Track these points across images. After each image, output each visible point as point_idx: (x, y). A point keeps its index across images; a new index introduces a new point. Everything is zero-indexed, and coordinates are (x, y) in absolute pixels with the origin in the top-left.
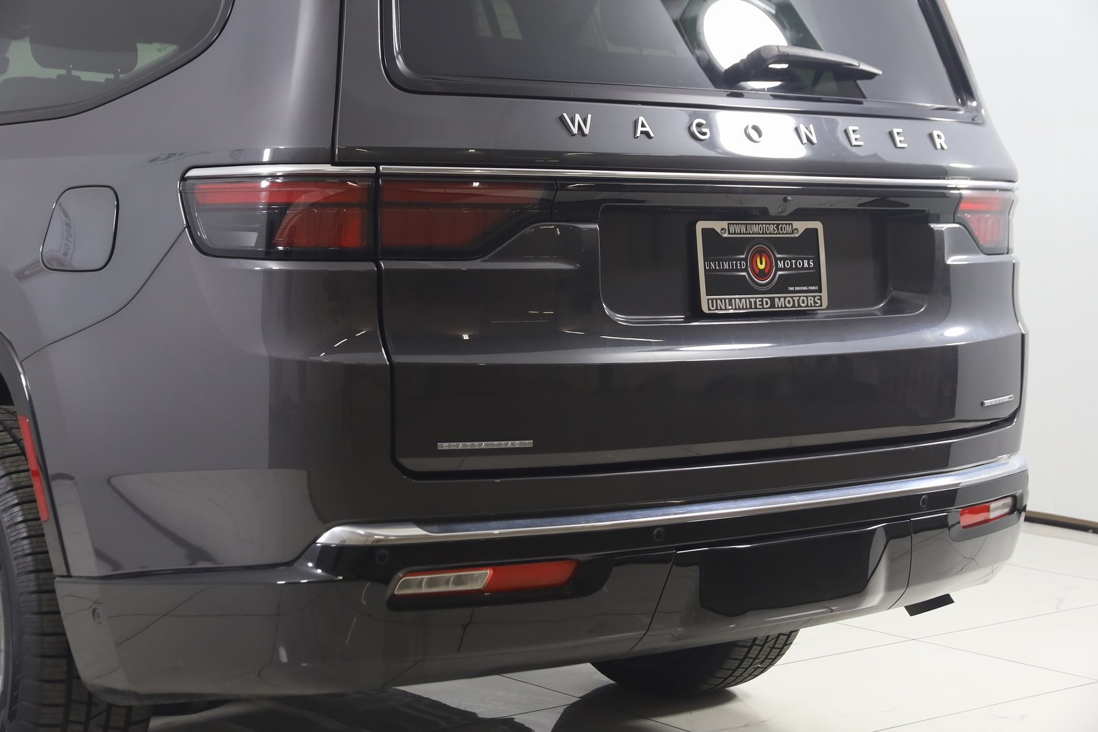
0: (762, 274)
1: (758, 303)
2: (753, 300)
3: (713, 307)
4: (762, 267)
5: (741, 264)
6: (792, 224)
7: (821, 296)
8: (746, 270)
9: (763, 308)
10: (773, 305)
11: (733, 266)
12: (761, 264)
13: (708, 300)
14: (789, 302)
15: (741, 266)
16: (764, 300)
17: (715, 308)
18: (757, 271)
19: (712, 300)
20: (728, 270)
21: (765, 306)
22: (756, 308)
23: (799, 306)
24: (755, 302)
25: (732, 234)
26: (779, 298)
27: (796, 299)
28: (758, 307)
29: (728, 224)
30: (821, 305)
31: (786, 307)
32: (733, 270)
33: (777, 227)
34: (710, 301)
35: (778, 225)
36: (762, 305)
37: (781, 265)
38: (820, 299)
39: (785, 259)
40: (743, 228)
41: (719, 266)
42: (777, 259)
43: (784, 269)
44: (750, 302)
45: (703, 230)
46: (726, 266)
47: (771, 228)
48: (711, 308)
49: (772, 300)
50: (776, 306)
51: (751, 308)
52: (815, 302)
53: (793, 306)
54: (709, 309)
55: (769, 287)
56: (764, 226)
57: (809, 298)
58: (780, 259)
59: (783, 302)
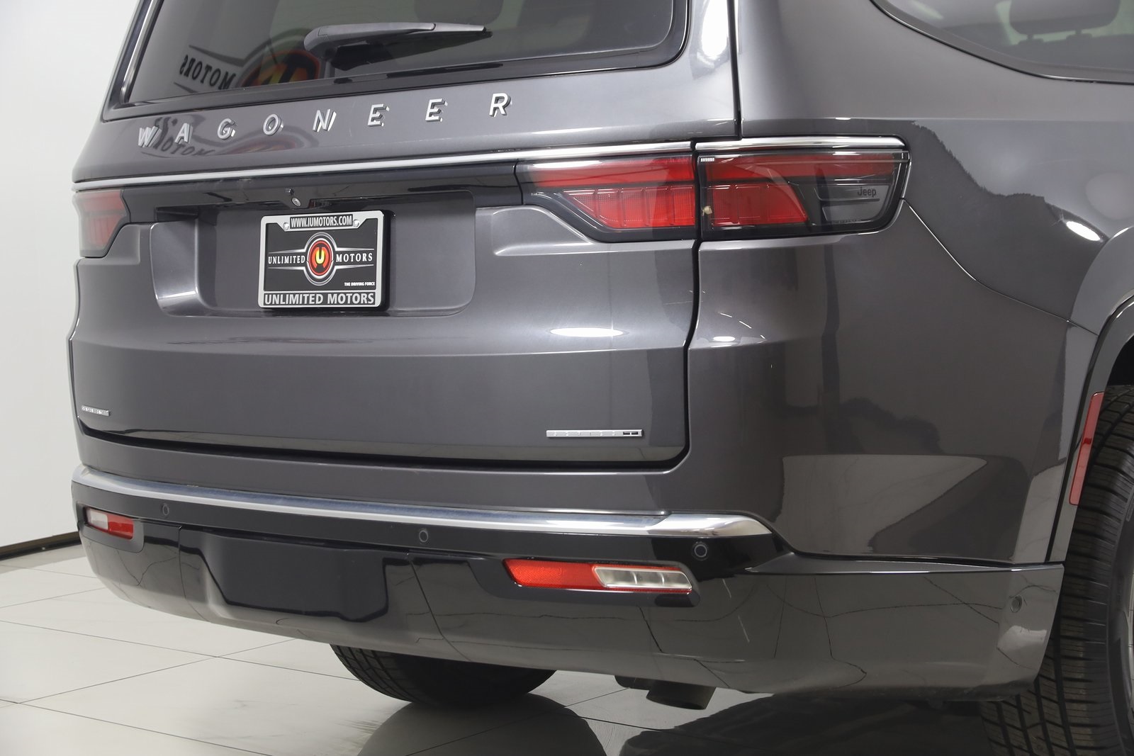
0: (320, 269)
1: (311, 299)
2: (306, 296)
3: (268, 301)
4: (320, 261)
5: (300, 258)
6: (352, 215)
7: (374, 293)
8: (304, 265)
9: (315, 304)
10: (325, 302)
11: (293, 261)
12: (320, 258)
13: (265, 294)
14: (342, 300)
15: (300, 260)
16: (318, 295)
17: (270, 302)
18: (315, 265)
19: (269, 294)
20: (288, 265)
21: (317, 302)
22: (308, 304)
23: (352, 303)
24: (308, 297)
25: (294, 228)
26: (332, 294)
27: (349, 295)
28: (311, 302)
29: (291, 218)
30: (374, 304)
31: (338, 304)
32: (293, 265)
33: (337, 219)
34: (267, 296)
35: (338, 216)
36: (315, 301)
37: (339, 259)
38: (374, 297)
39: (343, 253)
40: (304, 221)
41: (280, 260)
42: (336, 253)
43: (343, 263)
44: (303, 297)
45: (268, 225)
46: (287, 261)
47: (331, 220)
48: (266, 303)
49: (325, 296)
50: (329, 303)
51: (303, 304)
52: (368, 300)
53: (346, 303)
54: (265, 304)
55: (326, 282)
56: (324, 218)
57: (362, 295)
58: (339, 253)
59: (336, 299)
